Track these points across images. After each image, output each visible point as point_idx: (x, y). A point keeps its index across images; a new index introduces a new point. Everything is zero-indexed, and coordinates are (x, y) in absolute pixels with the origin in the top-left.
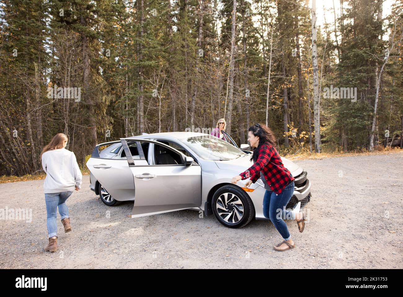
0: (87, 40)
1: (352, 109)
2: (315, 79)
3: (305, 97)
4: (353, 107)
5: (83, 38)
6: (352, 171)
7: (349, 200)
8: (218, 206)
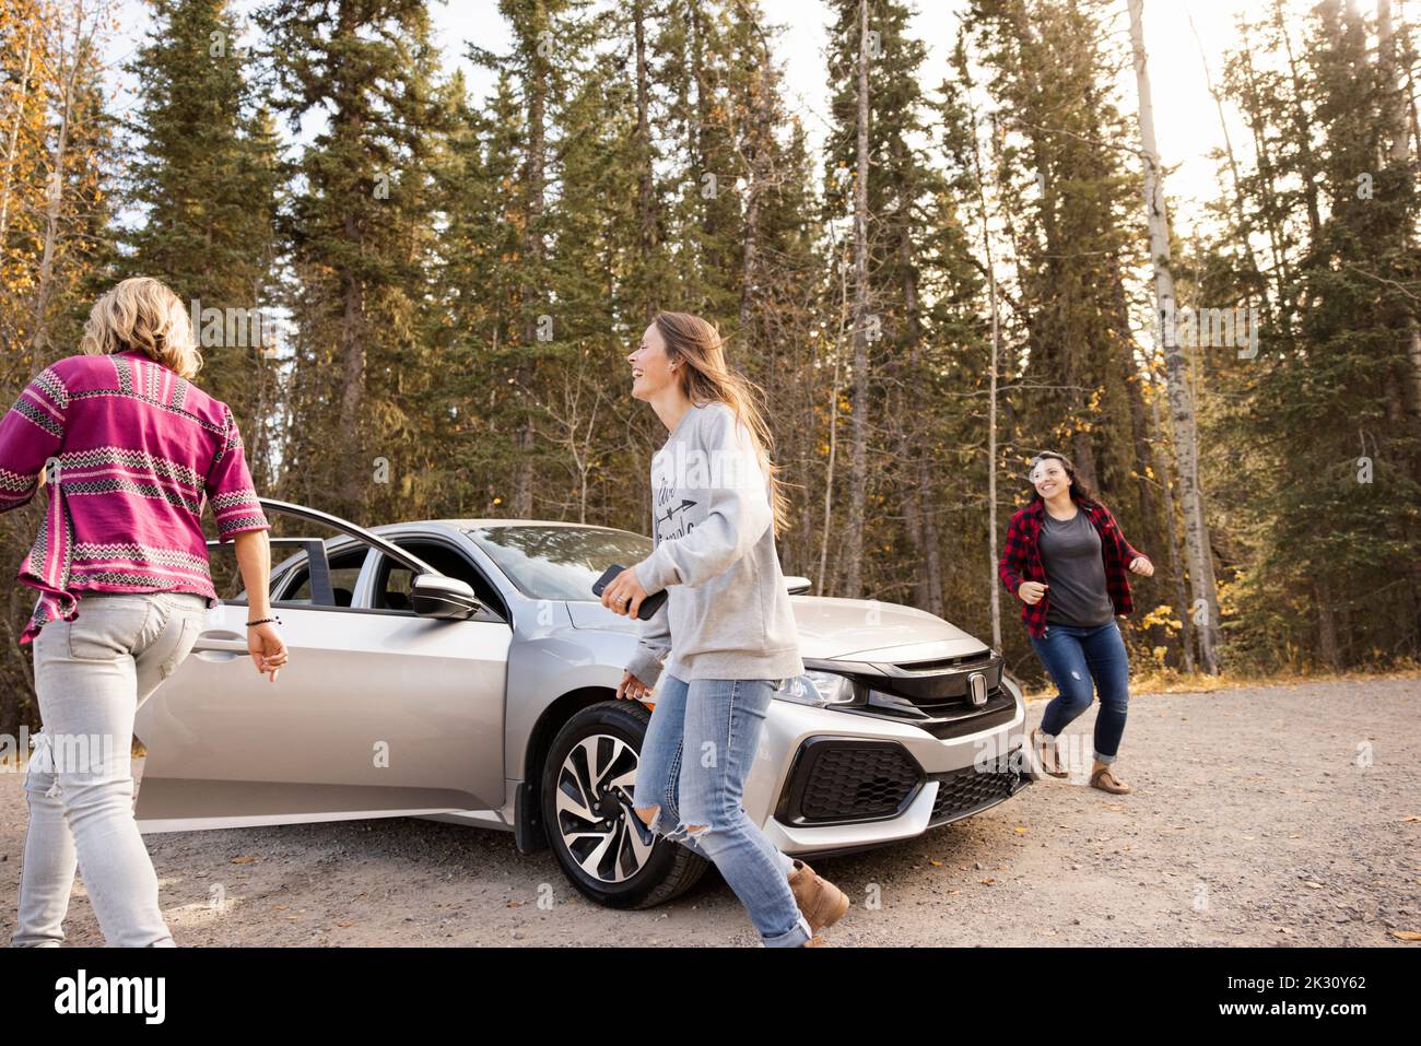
0: (361, 290)
1: (1329, 496)
2: (1176, 395)
3: (1148, 470)
4: (1332, 489)
5: (346, 283)
6: (1315, 719)
7: (1246, 811)
8: (564, 802)
